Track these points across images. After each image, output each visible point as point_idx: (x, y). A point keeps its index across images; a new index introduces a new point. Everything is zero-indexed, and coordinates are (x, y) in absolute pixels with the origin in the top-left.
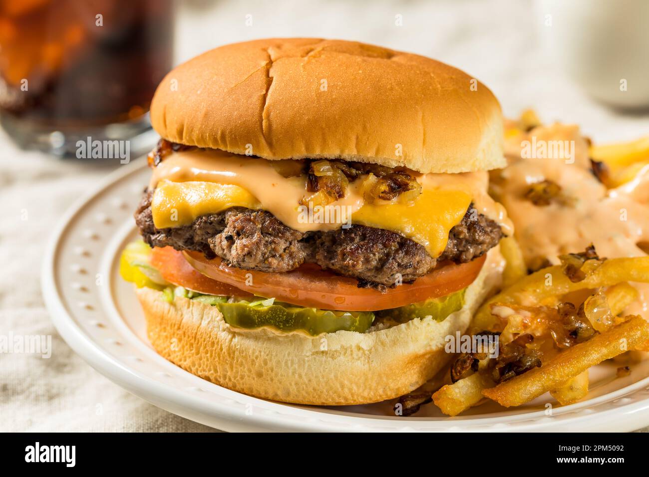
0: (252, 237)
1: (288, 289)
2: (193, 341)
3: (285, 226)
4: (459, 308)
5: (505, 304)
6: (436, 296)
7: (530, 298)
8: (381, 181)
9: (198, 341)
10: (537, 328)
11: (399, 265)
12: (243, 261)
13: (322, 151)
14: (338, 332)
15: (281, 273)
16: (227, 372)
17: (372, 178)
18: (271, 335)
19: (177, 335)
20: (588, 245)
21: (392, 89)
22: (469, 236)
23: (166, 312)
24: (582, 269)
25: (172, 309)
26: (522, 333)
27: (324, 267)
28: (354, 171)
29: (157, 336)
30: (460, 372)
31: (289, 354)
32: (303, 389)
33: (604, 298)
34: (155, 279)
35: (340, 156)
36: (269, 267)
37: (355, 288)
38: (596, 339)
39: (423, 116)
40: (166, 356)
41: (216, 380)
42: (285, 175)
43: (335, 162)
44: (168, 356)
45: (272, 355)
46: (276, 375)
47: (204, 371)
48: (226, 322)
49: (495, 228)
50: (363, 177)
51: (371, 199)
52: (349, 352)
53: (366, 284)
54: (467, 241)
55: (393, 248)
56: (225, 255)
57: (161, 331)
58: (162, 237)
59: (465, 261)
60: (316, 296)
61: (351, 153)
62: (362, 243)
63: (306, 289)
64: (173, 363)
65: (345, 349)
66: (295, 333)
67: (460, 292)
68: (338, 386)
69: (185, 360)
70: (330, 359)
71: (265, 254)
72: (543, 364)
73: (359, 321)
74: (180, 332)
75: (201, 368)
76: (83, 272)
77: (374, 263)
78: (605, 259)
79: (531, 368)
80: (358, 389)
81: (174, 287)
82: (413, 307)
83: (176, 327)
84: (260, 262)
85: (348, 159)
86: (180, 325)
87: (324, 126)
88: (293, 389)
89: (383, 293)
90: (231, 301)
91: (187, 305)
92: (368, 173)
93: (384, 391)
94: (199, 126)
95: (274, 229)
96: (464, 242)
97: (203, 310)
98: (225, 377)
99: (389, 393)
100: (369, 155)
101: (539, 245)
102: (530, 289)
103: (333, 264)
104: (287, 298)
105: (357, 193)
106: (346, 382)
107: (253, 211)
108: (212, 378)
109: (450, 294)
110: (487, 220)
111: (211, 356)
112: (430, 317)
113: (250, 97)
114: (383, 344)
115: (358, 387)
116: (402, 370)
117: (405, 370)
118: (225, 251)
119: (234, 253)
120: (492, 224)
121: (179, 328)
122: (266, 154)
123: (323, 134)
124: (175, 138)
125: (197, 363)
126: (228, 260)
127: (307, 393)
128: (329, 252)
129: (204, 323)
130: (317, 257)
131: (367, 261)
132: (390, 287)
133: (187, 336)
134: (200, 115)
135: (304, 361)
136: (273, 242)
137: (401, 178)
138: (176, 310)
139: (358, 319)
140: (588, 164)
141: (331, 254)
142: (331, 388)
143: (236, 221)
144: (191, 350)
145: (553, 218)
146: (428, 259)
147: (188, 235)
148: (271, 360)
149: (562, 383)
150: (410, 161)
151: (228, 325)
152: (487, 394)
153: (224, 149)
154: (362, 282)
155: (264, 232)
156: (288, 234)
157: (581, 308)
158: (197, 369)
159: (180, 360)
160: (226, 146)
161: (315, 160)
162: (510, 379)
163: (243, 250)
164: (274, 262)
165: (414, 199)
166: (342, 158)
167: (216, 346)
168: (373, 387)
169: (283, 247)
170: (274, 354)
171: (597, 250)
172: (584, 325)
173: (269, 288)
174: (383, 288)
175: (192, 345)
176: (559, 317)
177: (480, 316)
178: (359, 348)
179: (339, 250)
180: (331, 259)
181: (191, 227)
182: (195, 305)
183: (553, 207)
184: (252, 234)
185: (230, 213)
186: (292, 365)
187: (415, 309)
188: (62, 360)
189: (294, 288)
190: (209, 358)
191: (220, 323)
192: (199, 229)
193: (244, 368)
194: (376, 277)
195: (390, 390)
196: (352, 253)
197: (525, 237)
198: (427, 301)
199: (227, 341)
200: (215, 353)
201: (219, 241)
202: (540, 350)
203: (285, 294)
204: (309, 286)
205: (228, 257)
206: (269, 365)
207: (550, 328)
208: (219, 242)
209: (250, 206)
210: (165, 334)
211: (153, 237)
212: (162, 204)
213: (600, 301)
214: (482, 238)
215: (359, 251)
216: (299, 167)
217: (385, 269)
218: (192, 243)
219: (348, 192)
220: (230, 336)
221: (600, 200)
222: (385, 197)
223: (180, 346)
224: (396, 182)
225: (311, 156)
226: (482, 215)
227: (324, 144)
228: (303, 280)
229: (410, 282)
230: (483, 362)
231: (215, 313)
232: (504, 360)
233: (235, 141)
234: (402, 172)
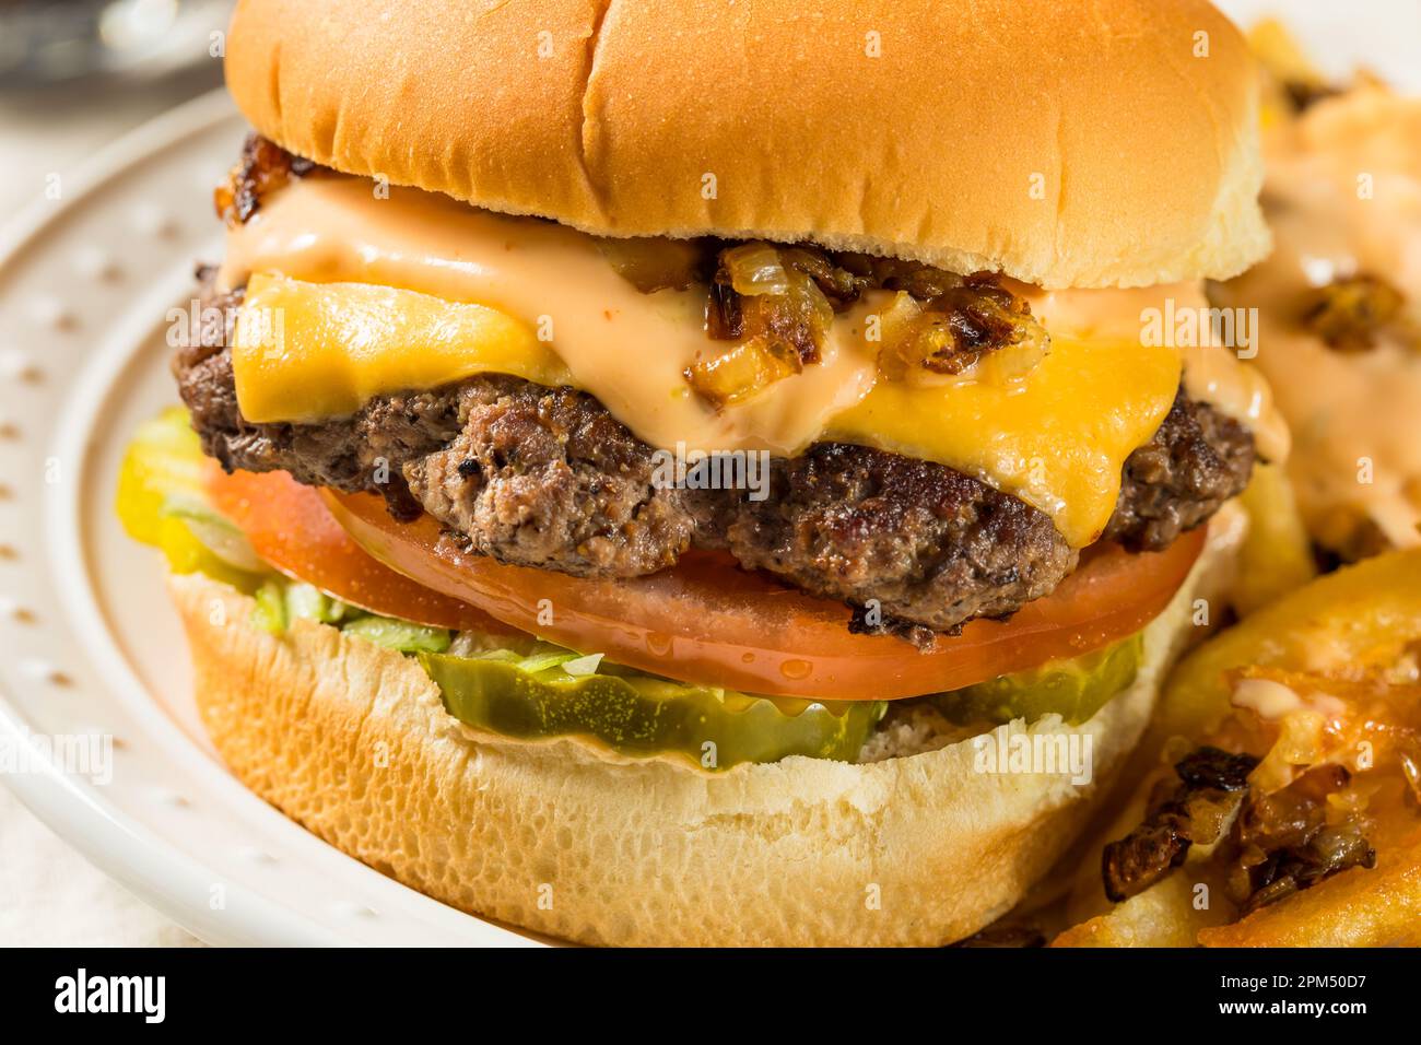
0: (542, 472)
1: (642, 632)
2: (345, 757)
3: (639, 442)
4: (1129, 681)
6: (1073, 652)
7: (1332, 650)
8: (933, 317)
9: (363, 759)
10: (1362, 747)
11: (979, 575)
12: (512, 542)
13: (758, 220)
14: (785, 761)
15: (621, 580)
16: (449, 857)
17: (903, 306)
18: (586, 761)
19: (298, 732)
21: (971, 37)
22: (1175, 477)
23: (263, 658)
25: (283, 654)
26: (1319, 761)
27: (748, 564)
28: (848, 280)
29: (231, 724)
30: (1134, 875)
31: (637, 819)
32: (674, 921)
34: (229, 555)
35: (811, 236)
36: (588, 565)
37: (837, 633)
39: (1062, 124)
40: (259, 787)
41: (413, 875)
42: (643, 283)
43: (794, 253)
44: (264, 788)
45: (586, 818)
46: (597, 877)
47: (376, 845)
48: (449, 712)
49: (1239, 443)
50: (875, 298)
51: (896, 365)
52: (815, 819)
54: (1166, 490)
55: (961, 521)
56: (455, 518)
57: (245, 711)
58: (262, 445)
59: (1157, 547)
60: (730, 655)
61: (845, 230)
62: (870, 503)
63: (694, 632)
64: (280, 809)
65: (804, 813)
66: (659, 758)
67: (1136, 636)
68: (780, 916)
69: (319, 809)
70: (761, 840)
71: (578, 524)
72: (1381, 859)
73: (848, 725)
74: (308, 726)
75: (367, 837)
77: (904, 565)
79: (1344, 867)
80: (838, 927)
81: (287, 581)
82: (1004, 685)
83: (294, 710)
84: (564, 547)
85: (834, 245)
86: (307, 705)
87: (769, 146)
88: (644, 920)
89: (923, 652)
90: (462, 646)
91: (328, 648)
92: (891, 286)
93: (910, 932)
94: (387, 122)
95: (605, 450)
96: (1157, 494)
97: (379, 667)
98: (439, 869)
100: (901, 238)
102: (1334, 621)
103: (778, 561)
105: (856, 345)
106: (804, 907)
107: (543, 390)
108: (400, 869)
109: (1112, 646)
110: (1217, 419)
111: (401, 806)
112: (1057, 717)
114: (917, 798)
115: (838, 921)
116: (969, 873)
117: (976, 875)
118: (456, 507)
119: (487, 513)
120: (1232, 430)
121: (303, 714)
122: (589, 219)
123: (767, 171)
124: (308, 146)
125: (354, 821)
126: (462, 534)
128: (766, 521)
129: (382, 707)
130: (731, 536)
131: (884, 557)
132: (946, 633)
133: (326, 742)
134: (391, 89)
135: (681, 841)
136: (603, 489)
137: (988, 308)
138: (296, 658)
139: (844, 720)
141: (773, 530)
142: (759, 923)
143: (493, 418)
144: (339, 783)
145: (1382, 392)
146: (1061, 551)
147: (340, 447)
148: (581, 834)
150: (1017, 259)
151: (455, 722)
153: (459, 197)
154: (862, 616)
155: (575, 457)
156: (647, 464)
158: (354, 840)
159: (304, 806)
160: (467, 188)
161: (734, 243)
162: (1282, 898)
163: (513, 510)
164: (606, 550)
165: (1025, 372)
166: (818, 239)
167: (415, 779)
168: (880, 922)
169: (632, 504)
170: (593, 815)
173: (584, 622)
174: (926, 638)
175: (341, 767)
177: (1184, 693)
178: (846, 809)
179: (801, 520)
180: (773, 543)
181: (352, 423)
182: (354, 651)
183: (1384, 357)
184: (541, 464)
185: (473, 393)
186: (644, 852)
187: (1011, 692)
189: (661, 629)
190: (393, 810)
191: (431, 711)
192: (376, 433)
193: (500, 850)
194: (906, 605)
195: (929, 928)
196: (843, 532)
198: (1047, 669)
199: (451, 766)
200: (414, 800)
201: (439, 474)
202: (1369, 813)
203: (633, 644)
204: (703, 622)
205: (464, 522)
206: (577, 847)
207: (1400, 751)
208: (437, 477)
209: (533, 374)
210: (259, 723)
211: (233, 444)
214: (1211, 485)
215: (864, 531)
216: (684, 258)
217: (937, 587)
218: (352, 471)
219: (832, 349)
220: (460, 754)
222: (941, 364)
223: (304, 766)
224: (973, 319)
225: (725, 232)
226: (1204, 405)
227: (768, 196)
228: (685, 600)
229: (1002, 617)
230: (1202, 850)
231: (415, 681)
232: (1262, 840)
233: (494, 177)
234: (987, 283)
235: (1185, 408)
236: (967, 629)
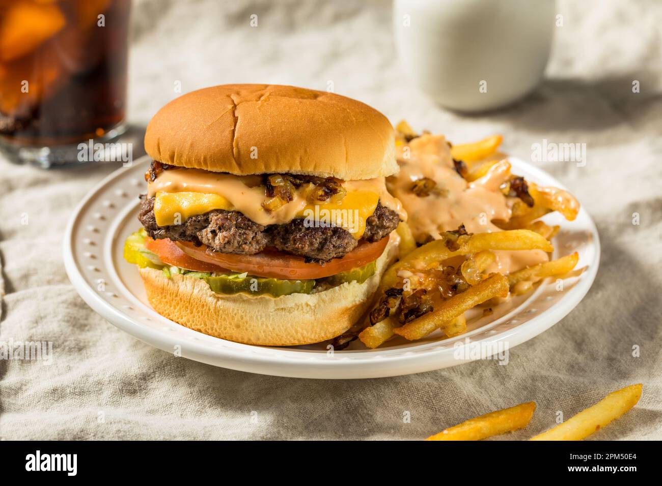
0: (230, 230)
1: (256, 266)
2: (188, 304)
3: (252, 222)
4: (373, 274)
5: (405, 269)
6: (358, 266)
7: (421, 264)
8: (319, 188)
9: (192, 305)
10: (429, 284)
11: (334, 246)
12: (224, 247)
13: (276, 168)
14: (292, 294)
15: (250, 255)
16: (214, 325)
17: (311, 186)
18: (245, 299)
19: (175, 300)
20: (460, 225)
21: (322, 123)
22: (379, 223)
23: (166, 284)
24: (458, 242)
25: (170, 282)
26: (419, 288)
27: (280, 249)
28: (298, 181)
29: (158, 302)
30: (377, 318)
31: (258, 311)
32: (269, 335)
33: (474, 262)
34: (155, 261)
35: (289, 171)
36: (243, 251)
37: (303, 264)
38: (470, 290)
39: (345, 141)
40: (166, 316)
41: (206, 331)
42: (250, 185)
43: (285, 176)
44: (168, 316)
45: (246, 312)
47: (196, 325)
48: (212, 290)
49: (395, 216)
50: (305, 185)
51: (311, 200)
52: (300, 308)
53: (311, 260)
54: (377, 226)
55: (329, 234)
56: (210, 244)
57: (162, 298)
58: (162, 232)
59: (376, 241)
60: (277, 270)
61: (296, 169)
62: (307, 232)
63: (269, 265)
64: (172, 320)
65: (298, 306)
66: (262, 296)
67: (373, 262)
68: (294, 332)
69: (182, 318)
70: (288, 313)
71: (240, 242)
72: (435, 309)
73: (306, 286)
74: (178, 298)
75: (194, 323)
76: (93, 257)
77: (316, 245)
78: (472, 234)
79: (426, 312)
81: (170, 266)
82: (342, 274)
83: (174, 295)
84: (237, 247)
85: (294, 174)
86: (177, 294)
87: (277, 151)
88: (262, 335)
89: (323, 266)
90: (214, 276)
91: (182, 279)
92: (308, 182)
93: (325, 333)
94: (187, 153)
95: (245, 224)
96: (375, 228)
97: (194, 282)
98: (212, 329)
99: (328, 335)
100: (310, 170)
101: (423, 225)
102: (421, 257)
103: (287, 247)
104: (255, 272)
105: (301, 196)
106: (299, 329)
107: (229, 212)
108: (203, 330)
109: (368, 264)
110: (389, 211)
111: (202, 314)
112: (355, 281)
113: (223, 131)
114: (324, 301)
115: (308, 332)
116: (337, 319)
117: (339, 319)
118: (210, 241)
119: (218, 242)
120: (393, 213)
121: (176, 296)
122: (237, 172)
123: (277, 157)
124: (168, 161)
125: (191, 320)
126: (212, 247)
127: (272, 338)
128: (283, 239)
129: (196, 291)
130: (275, 243)
131: (311, 244)
132: (327, 262)
133: (183, 302)
134: (188, 145)
135: (269, 315)
136: (245, 233)
137: (331, 185)
138: (173, 283)
139: (305, 284)
140: (452, 164)
141: (285, 240)
142: (289, 334)
143: (217, 219)
144: (186, 311)
145: (432, 205)
146: (353, 241)
147: (181, 230)
148: (246, 316)
149: (448, 322)
150: (337, 174)
151: (213, 292)
152: (397, 331)
153: (205, 169)
154: (308, 259)
155: (238, 227)
156: (254, 227)
157: (459, 270)
158: (191, 324)
159: (178, 318)
160: (207, 167)
161: (271, 175)
162: (412, 320)
163: (224, 240)
164: (247, 247)
166: (290, 172)
167: (205, 307)
168: (318, 332)
169: (252, 237)
170: (248, 311)
171: (466, 228)
172: (461, 281)
173: (243, 265)
174: (323, 263)
175: (187, 307)
176: (443, 276)
177: (387, 278)
178: (307, 305)
179: (292, 237)
180: (285, 244)
181: (184, 225)
182: (188, 279)
183: (431, 197)
184: (230, 229)
185: (212, 214)
186: (261, 319)
187: (344, 276)
188: (82, 322)
189: (261, 266)
190: (200, 316)
191: (207, 291)
192: (190, 226)
193: (226, 322)
194: (318, 255)
195: (329, 333)
196: (301, 239)
197: (414, 220)
198: (352, 270)
199: (213, 303)
200: (205, 312)
201: (206, 234)
202: (432, 300)
203: (254, 269)
204: (271, 263)
205: (212, 245)
206: (245, 319)
207: (438, 284)
208: (205, 235)
209: (226, 209)
210: (166, 300)
211: (155, 233)
212: (162, 209)
213: (472, 264)
214: (388, 224)
215: (306, 238)
216: (259, 179)
217: (324, 250)
218: (185, 236)
219: (296, 197)
220: (215, 300)
221: (464, 191)
222: (321, 199)
223: (178, 308)
224: (328, 188)
225: (269, 172)
226: (385, 207)
227: (278, 163)
228: (266, 259)
229: (340, 258)
230: (393, 310)
231: (203, 285)
232: (407, 308)
233: (214, 163)
234: (331, 180)
235: (379, 207)
236: (333, 261)
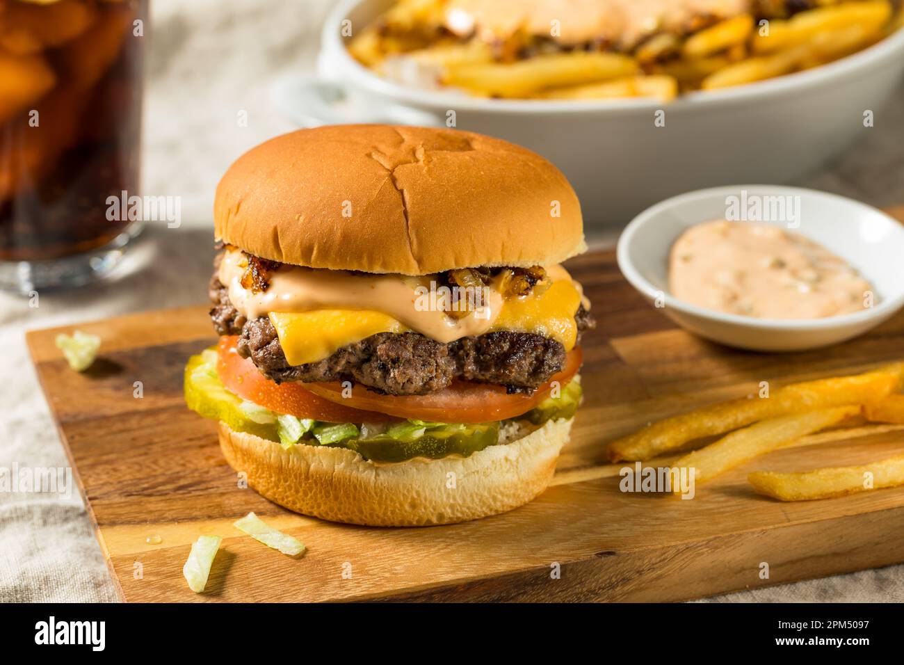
2: (328, 488)
9: (336, 487)
14: (486, 448)
19: (306, 484)
32: (457, 510)
37: (503, 395)
45: (424, 485)
46: (430, 503)
48: (366, 460)
52: (498, 466)
53: (516, 389)
68: (491, 500)
69: (319, 507)
74: (310, 481)
75: (342, 512)
83: (303, 477)
86: (308, 473)
114: (527, 452)
115: (509, 500)
129: (338, 468)
133: (319, 485)
142: (485, 505)
144: (327, 497)
148: (423, 491)
151: (369, 462)
154: (511, 388)
159: (313, 507)
167: (358, 489)
170: (426, 483)
175: (327, 492)
187: (541, 411)
191: (359, 462)
199: (372, 478)
206: (423, 495)
220: (374, 473)
231: (349, 455)
